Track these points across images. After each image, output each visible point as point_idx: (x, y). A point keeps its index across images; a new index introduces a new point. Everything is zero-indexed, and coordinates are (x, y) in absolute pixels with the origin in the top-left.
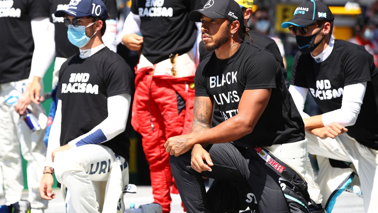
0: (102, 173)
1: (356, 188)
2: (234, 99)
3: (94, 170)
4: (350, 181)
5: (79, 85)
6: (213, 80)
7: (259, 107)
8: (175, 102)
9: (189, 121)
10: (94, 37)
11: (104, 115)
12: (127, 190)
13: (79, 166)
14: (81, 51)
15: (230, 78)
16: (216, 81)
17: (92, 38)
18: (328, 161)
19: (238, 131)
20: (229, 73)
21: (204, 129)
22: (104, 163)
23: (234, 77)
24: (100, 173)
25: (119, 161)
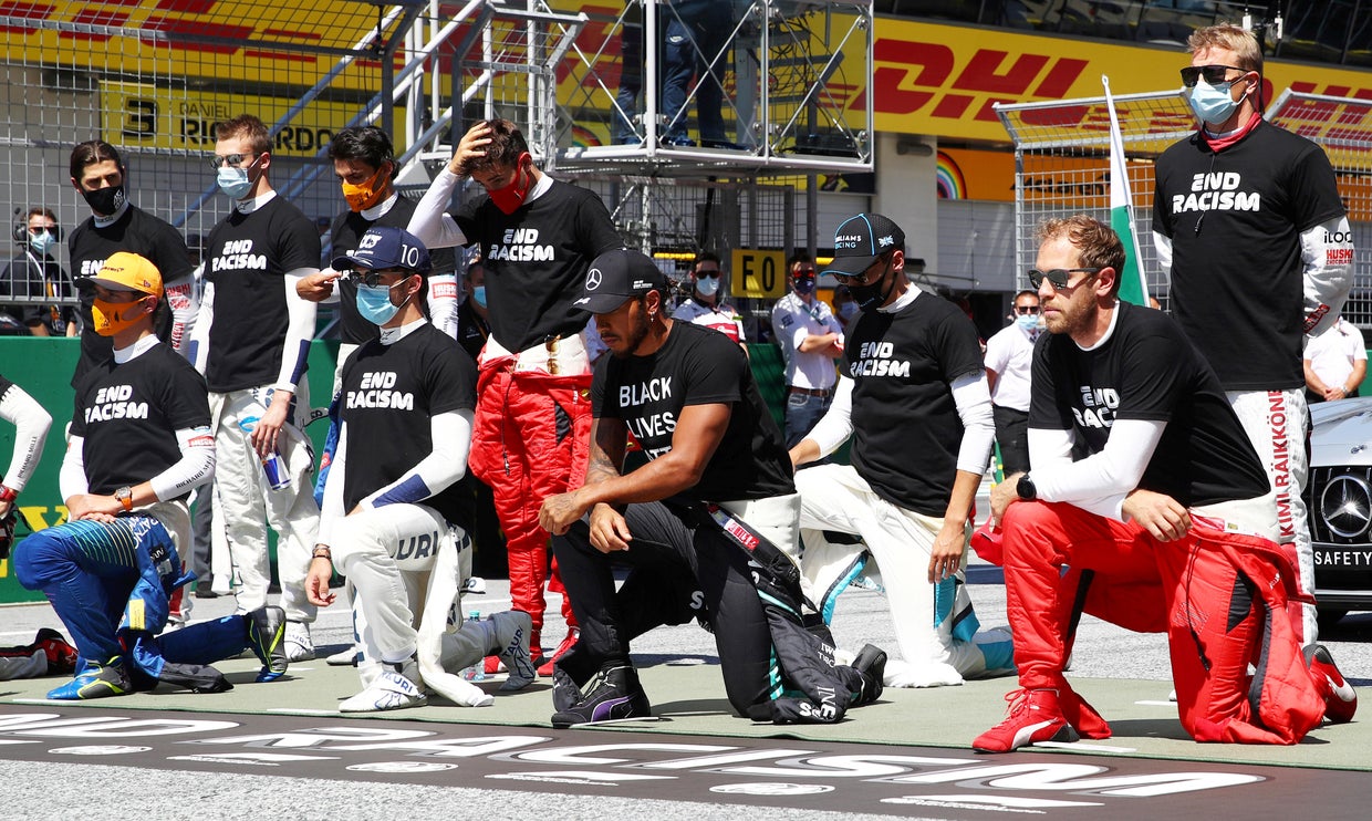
0: (421, 556)
1: (869, 582)
2: (667, 428)
3: (405, 551)
4: (859, 566)
5: (379, 395)
6: (625, 392)
7: (710, 437)
8: (551, 420)
9: (582, 456)
10: (407, 305)
11: (424, 448)
12: (469, 588)
13: (377, 545)
14: (382, 331)
15: (658, 389)
16: (631, 395)
17: (403, 307)
18: (822, 535)
19: (673, 480)
20: (656, 381)
21: (608, 476)
22: (425, 537)
23: (666, 388)
24: (417, 557)
25: (453, 534)
